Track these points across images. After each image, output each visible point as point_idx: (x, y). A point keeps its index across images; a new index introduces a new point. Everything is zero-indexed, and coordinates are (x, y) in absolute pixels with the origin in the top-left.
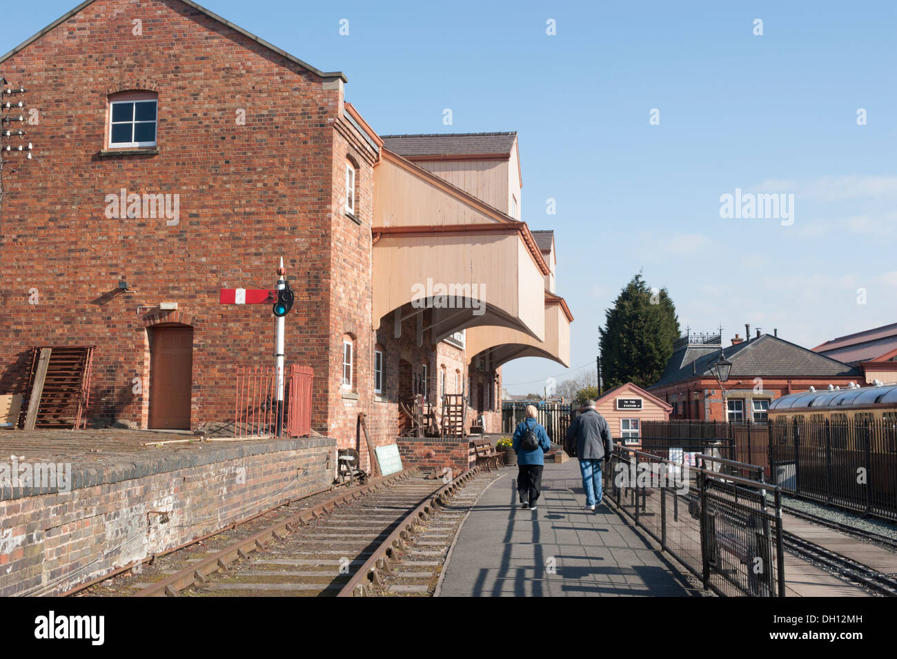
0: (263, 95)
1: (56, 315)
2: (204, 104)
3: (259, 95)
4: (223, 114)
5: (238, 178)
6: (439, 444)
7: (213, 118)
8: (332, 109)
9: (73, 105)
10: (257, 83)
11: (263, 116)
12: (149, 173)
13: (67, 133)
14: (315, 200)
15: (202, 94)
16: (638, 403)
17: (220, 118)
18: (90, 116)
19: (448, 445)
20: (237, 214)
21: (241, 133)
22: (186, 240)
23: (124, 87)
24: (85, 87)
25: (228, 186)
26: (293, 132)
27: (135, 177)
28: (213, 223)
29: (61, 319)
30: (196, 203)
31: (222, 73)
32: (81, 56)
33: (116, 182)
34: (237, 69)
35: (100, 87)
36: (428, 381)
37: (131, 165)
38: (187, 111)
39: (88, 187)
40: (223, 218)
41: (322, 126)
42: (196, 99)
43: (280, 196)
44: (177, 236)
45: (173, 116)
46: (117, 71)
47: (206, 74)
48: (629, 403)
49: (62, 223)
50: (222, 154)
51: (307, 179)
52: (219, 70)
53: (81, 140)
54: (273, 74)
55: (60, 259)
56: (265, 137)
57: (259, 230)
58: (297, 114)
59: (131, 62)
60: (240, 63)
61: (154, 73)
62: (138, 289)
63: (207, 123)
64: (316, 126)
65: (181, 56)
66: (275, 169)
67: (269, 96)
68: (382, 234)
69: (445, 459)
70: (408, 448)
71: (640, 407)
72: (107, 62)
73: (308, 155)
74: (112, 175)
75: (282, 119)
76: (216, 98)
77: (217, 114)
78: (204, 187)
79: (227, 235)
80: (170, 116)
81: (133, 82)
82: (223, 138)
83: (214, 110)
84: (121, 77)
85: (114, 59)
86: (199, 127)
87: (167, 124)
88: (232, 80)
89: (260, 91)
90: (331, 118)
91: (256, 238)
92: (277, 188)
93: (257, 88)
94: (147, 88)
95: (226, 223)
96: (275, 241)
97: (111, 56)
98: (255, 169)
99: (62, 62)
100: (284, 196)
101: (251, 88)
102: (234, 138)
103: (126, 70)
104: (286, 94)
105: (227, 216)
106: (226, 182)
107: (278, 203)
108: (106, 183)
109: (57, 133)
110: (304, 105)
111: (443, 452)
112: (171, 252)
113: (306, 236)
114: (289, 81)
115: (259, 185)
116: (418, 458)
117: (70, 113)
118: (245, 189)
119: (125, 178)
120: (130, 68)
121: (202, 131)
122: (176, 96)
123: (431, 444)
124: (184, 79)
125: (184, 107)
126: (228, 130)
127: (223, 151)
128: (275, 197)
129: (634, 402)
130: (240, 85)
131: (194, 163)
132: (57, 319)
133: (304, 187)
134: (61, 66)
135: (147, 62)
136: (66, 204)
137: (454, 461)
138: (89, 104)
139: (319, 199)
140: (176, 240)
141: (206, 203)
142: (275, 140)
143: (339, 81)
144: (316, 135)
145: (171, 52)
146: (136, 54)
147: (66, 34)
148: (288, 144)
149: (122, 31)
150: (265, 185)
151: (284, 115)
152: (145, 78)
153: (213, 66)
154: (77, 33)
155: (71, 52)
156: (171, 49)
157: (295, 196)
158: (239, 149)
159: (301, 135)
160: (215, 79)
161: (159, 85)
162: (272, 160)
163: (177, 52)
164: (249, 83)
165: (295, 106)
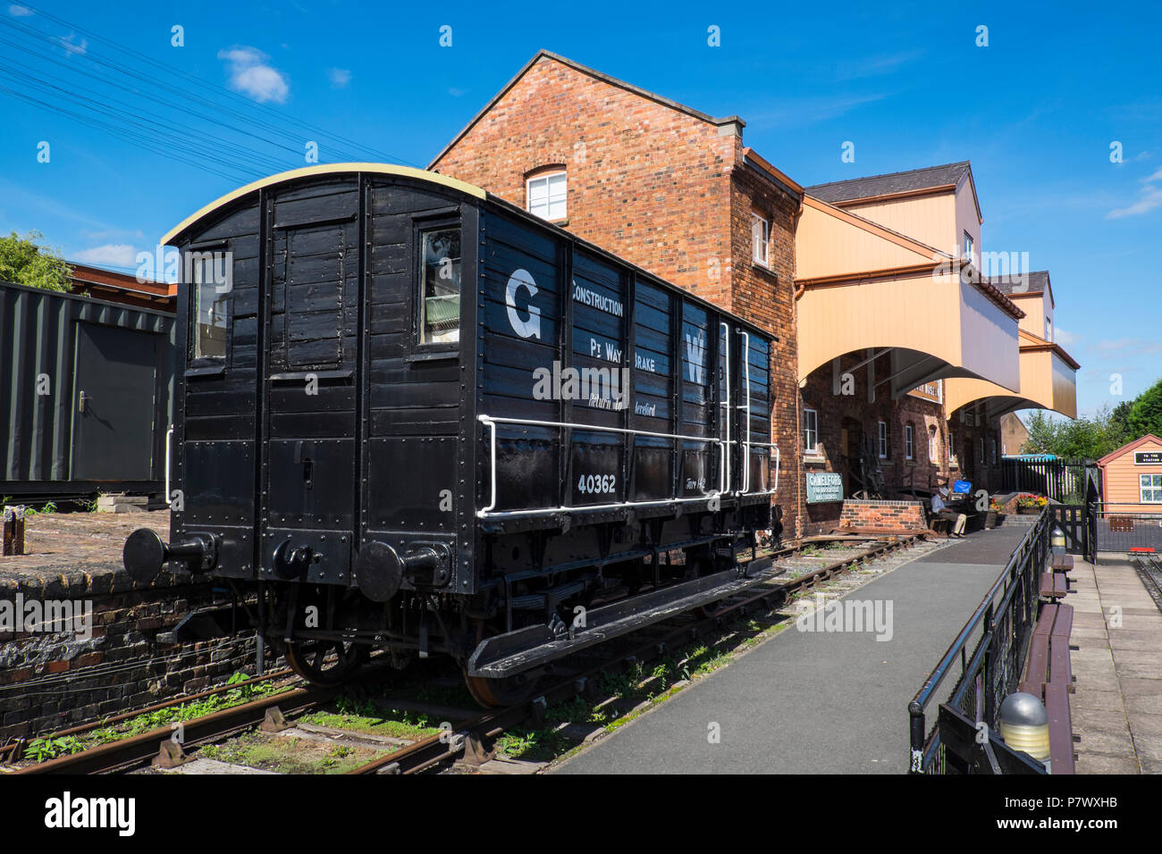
0: (662, 152)
2: (607, 169)
3: (656, 152)
4: (624, 177)
5: (639, 239)
6: (887, 507)
7: (616, 183)
8: (727, 157)
9: (497, 188)
10: (655, 141)
11: (662, 173)
14: (714, 254)
15: (604, 160)
16: (1161, 456)
19: (897, 508)
21: (640, 194)
23: (538, 164)
24: (505, 169)
25: (630, 249)
26: (691, 185)
31: (622, 136)
32: (501, 141)
34: (636, 129)
35: (517, 168)
36: (889, 438)
38: (592, 179)
41: (719, 175)
42: (599, 166)
43: (680, 254)
45: (580, 185)
46: (531, 150)
47: (608, 139)
48: (1150, 457)
50: (624, 217)
51: (706, 233)
52: (620, 133)
54: (669, 130)
56: (664, 194)
58: (694, 167)
59: (543, 139)
60: (638, 123)
61: (562, 146)
63: (609, 188)
64: (713, 176)
65: (585, 126)
66: (674, 227)
67: (667, 152)
68: (805, 286)
69: (893, 523)
70: (853, 510)
72: (522, 143)
73: (706, 208)
75: (680, 174)
76: (617, 162)
77: (618, 178)
80: (577, 186)
81: (544, 159)
82: (625, 201)
83: (615, 174)
84: (535, 154)
85: (528, 138)
86: (602, 193)
87: (575, 195)
88: (632, 142)
89: (658, 149)
90: (728, 166)
92: (677, 246)
93: (655, 146)
94: (557, 162)
97: (526, 136)
98: (656, 229)
99: (486, 149)
100: (684, 253)
101: (649, 148)
102: (635, 200)
103: (538, 148)
104: (683, 148)
106: (629, 246)
107: (677, 261)
110: (701, 157)
111: (891, 515)
114: (685, 134)
115: (660, 245)
116: (864, 521)
118: (647, 250)
120: (542, 145)
121: (605, 197)
122: (583, 165)
123: (877, 507)
124: (588, 147)
125: (589, 175)
126: (629, 192)
127: (625, 214)
128: (675, 255)
129: (1157, 456)
130: (639, 145)
131: (599, 230)
133: (703, 242)
134: (486, 152)
135: (556, 137)
137: (903, 525)
138: (509, 184)
139: (719, 253)
142: (674, 197)
143: (734, 125)
144: (713, 185)
145: (577, 123)
146: (547, 131)
147: (489, 121)
148: (685, 199)
149: (534, 110)
150: (665, 244)
151: (681, 169)
152: (555, 152)
153: (614, 130)
154: (498, 119)
155: (494, 138)
156: (577, 119)
157: (695, 252)
158: (640, 211)
159: (698, 188)
160: (616, 143)
161: (567, 157)
162: (671, 218)
163: (582, 122)
164: (648, 141)
165: (691, 159)
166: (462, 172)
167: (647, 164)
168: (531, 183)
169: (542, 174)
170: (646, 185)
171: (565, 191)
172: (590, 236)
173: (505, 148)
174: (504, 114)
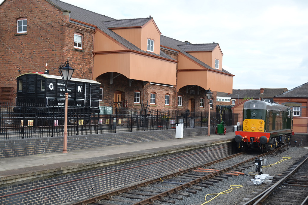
0: (50, 17)
2: (37, 20)
4: (41, 23)
5: (44, 41)
8: (65, 21)
9: (9, 22)
10: (48, 14)
11: (49, 23)
12: (25, 40)
13: (8, 29)
15: (36, 18)
18: (13, 25)
20: (43, 51)
21: (44, 28)
22: (32, 58)
23: (20, 16)
24: (12, 17)
25: (41, 43)
26: (56, 27)
27: (22, 41)
28: (39, 53)
29: (7, 80)
30: (35, 48)
32: (11, 8)
33: (18, 43)
34: (44, 10)
35: (15, 17)
37: (21, 38)
38: (33, 22)
39: (12, 44)
40: (40, 52)
41: (62, 26)
44: (31, 57)
45: (30, 24)
47: (37, 12)
49: (7, 54)
50: (40, 34)
51: (59, 41)
52: (40, 10)
53: (11, 31)
54: (52, 11)
55: (7, 64)
57: (48, 55)
58: (57, 23)
59: (21, 9)
60: (45, 8)
61: (26, 12)
62: (22, 72)
63: (37, 26)
66: (52, 38)
68: (96, 53)
72: (16, 10)
73: (59, 34)
74: (17, 41)
76: (39, 19)
77: (39, 23)
78: (37, 44)
79: (41, 57)
81: (22, 15)
82: (41, 30)
84: (19, 13)
85: (18, 8)
87: (29, 26)
88: (43, 13)
90: (64, 23)
91: (48, 57)
92: (52, 44)
94: (25, 17)
95: (41, 53)
96: (52, 58)
98: (47, 38)
100: (54, 46)
101: (47, 16)
102: (43, 30)
104: (55, 17)
105: (41, 51)
106: (41, 42)
107: (52, 48)
108: (16, 43)
109: (6, 30)
110: (59, 20)
112: (29, 62)
113: (58, 57)
114: (55, 13)
115: (48, 43)
117: (9, 24)
118: (45, 44)
119: (20, 41)
120: (21, 11)
121: (36, 28)
122: (31, 18)
124: (33, 13)
126: (42, 27)
128: (52, 46)
130: (45, 15)
131: (34, 37)
133: (58, 43)
134: (7, 11)
135: (25, 9)
136: (8, 49)
138: (13, 21)
139: (62, 47)
140: (30, 58)
141: (37, 48)
142: (52, 30)
144: (61, 28)
146: (23, 7)
147: (8, 2)
148: (55, 31)
149: (20, 0)
150: (50, 43)
151: (54, 23)
152: (24, 13)
157: (56, 46)
158: (44, 33)
159: (58, 28)
160: (39, 13)
161: (27, 15)
162: (51, 36)
163: (31, 6)
165: (57, 20)
167: (46, 20)
168: (18, 21)
169: (21, 19)
170: (46, 26)
173: (12, 11)
174: (12, 1)
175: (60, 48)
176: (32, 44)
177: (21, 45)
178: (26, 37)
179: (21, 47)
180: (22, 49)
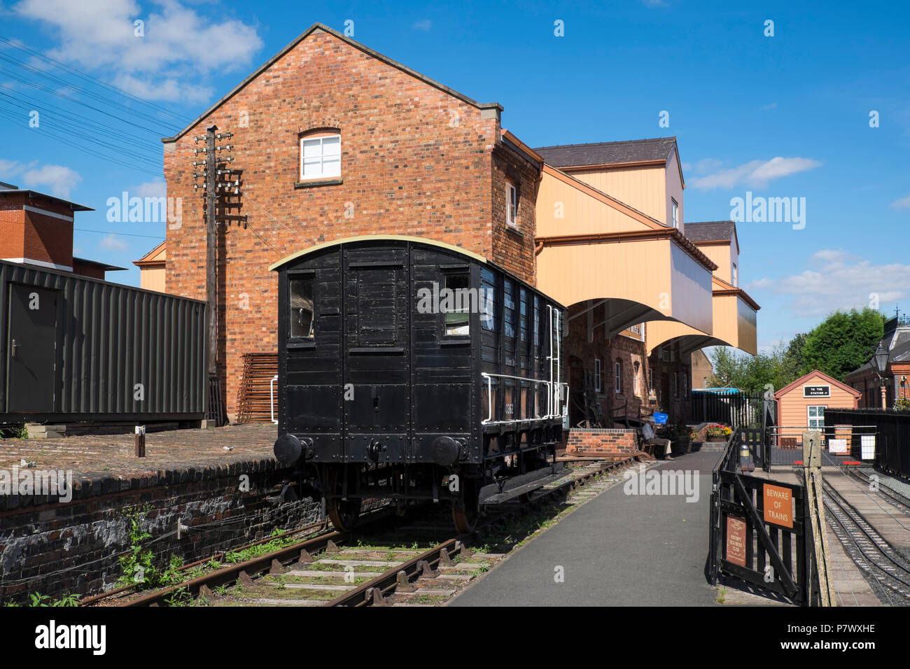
0: (430, 127)
1: (263, 326)
2: (380, 137)
3: (425, 126)
4: (395, 145)
5: (410, 201)
6: (606, 435)
7: (388, 150)
8: (489, 137)
9: (271, 144)
10: (424, 116)
11: (430, 145)
12: (335, 200)
13: (267, 168)
14: (477, 219)
15: (377, 129)
16: (826, 390)
17: (394, 149)
18: (284, 152)
19: (614, 435)
21: (410, 162)
23: (313, 125)
24: (280, 128)
25: (401, 209)
26: (457, 158)
27: (324, 205)
29: (268, 329)
30: (375, 225)
31: (394, 109)
32: (276, 101)
33: (308, 209)
34: (407, 104)
35: (291, 127)
36: (602, 374)
37: (320, 195)
38: (366, 144)
39: (285, 215)
41: (482, 152)
42: (372, 133)
43: (447, 217)
45: (354, 149)
46: (305, 112)
47: (380, 110)
48: (816, 391)
49: (265, 247)
50: (396, 181)
51: (469, 200)
52: (392, 106)
53: (279, 174)
54: (437, 108)
55: (265, 278)
56: (433, 164)
58: (459, 143)
59: (318, 104)
60: (409, 99)
61: (337, 112)
63: (381, 154)
64: (476, 152)
65: (359, 96)
66: (441, 193)
67: (435, 127)
68: (544, 243)
69: (611, 448)
70: (577, 438)
71: (828, 394)
72: (297, 106)
73: (470, 179)
74: (304, 203)
75: (447, 147)
76: (389, 131)
77: (390, 146)
78: (382, 211)
80: (351, 149)
81: (319, 121)
83: (388, 142)
84: (310, 117)
85: (303, 102)
86: (375, 158)
87: (349, 157)
88: (403, 115)
89: (427, 124)
90: (489, 144)
92: (444, 210)
93: (424, 121)
94: (331, 126)
97: (301, 99)
98: (424, 193)
99: (261, 106)
100: (450, 216)
101: (419, 122)
102: (406, 166)
103: (313, 111)
104: (450, 125)
106: (400, 206)
107: (445, 223)
108: (300, 210)
109: (259, 169)
110: (466, 134)
111: (610, 441)
114: (452, 113)
115: (429, 207)
116: (587, 447)
117: (268, 151)
118: (417, 211)
119: (316, 205)
120: (317, 109)
121: (378, 162)
122: (356, 131)
123: (598, 435)
124: (362, 116)
125: (363, 141)
126: (400, 159)
127: (397, 178)
128: (442, 217)
129: (821, 389)
131: (372, 190)
132: (264, 329)
133: (467, 208)
134: (261, 110)
135: (330, 103)
136: (268, 230)
137: (620, 450)
138: (284, 142)
139: (481, 218)
141: (383, 225)
142: (441, 166)
143: (495, 110)
144: (476, 160)
145: (351, 93)
146: (321, 96)
147: (264, 82)
148: (452, 169)
149: (309, 76)
150: (433, 207)
151: (448, 143)
152: (329, 117)
153: (386, 103)
154: (272, 81)
155: (268, 98)
156: (351, 90)
157: (460, 216)
158: (410, 176)
159: (463, 161)
160: (388, 114)
161: (341, 123)
162: (439, 185)
163: (356, 93)
164: (418, 116)
165: (458, 135)
166: (235, 126)
167: (417, 136)
168: (304, 142)
169: (316, 135)
170: (416, 154)
171: (339, 152)
172: (363, 195)
173: (279, 108)
174: (278, 77)
175: (476, 222)
176: (365, 212)
177: (321, 215)
178: (340, 190)
179: (322, 222)
180: (326, 229)
